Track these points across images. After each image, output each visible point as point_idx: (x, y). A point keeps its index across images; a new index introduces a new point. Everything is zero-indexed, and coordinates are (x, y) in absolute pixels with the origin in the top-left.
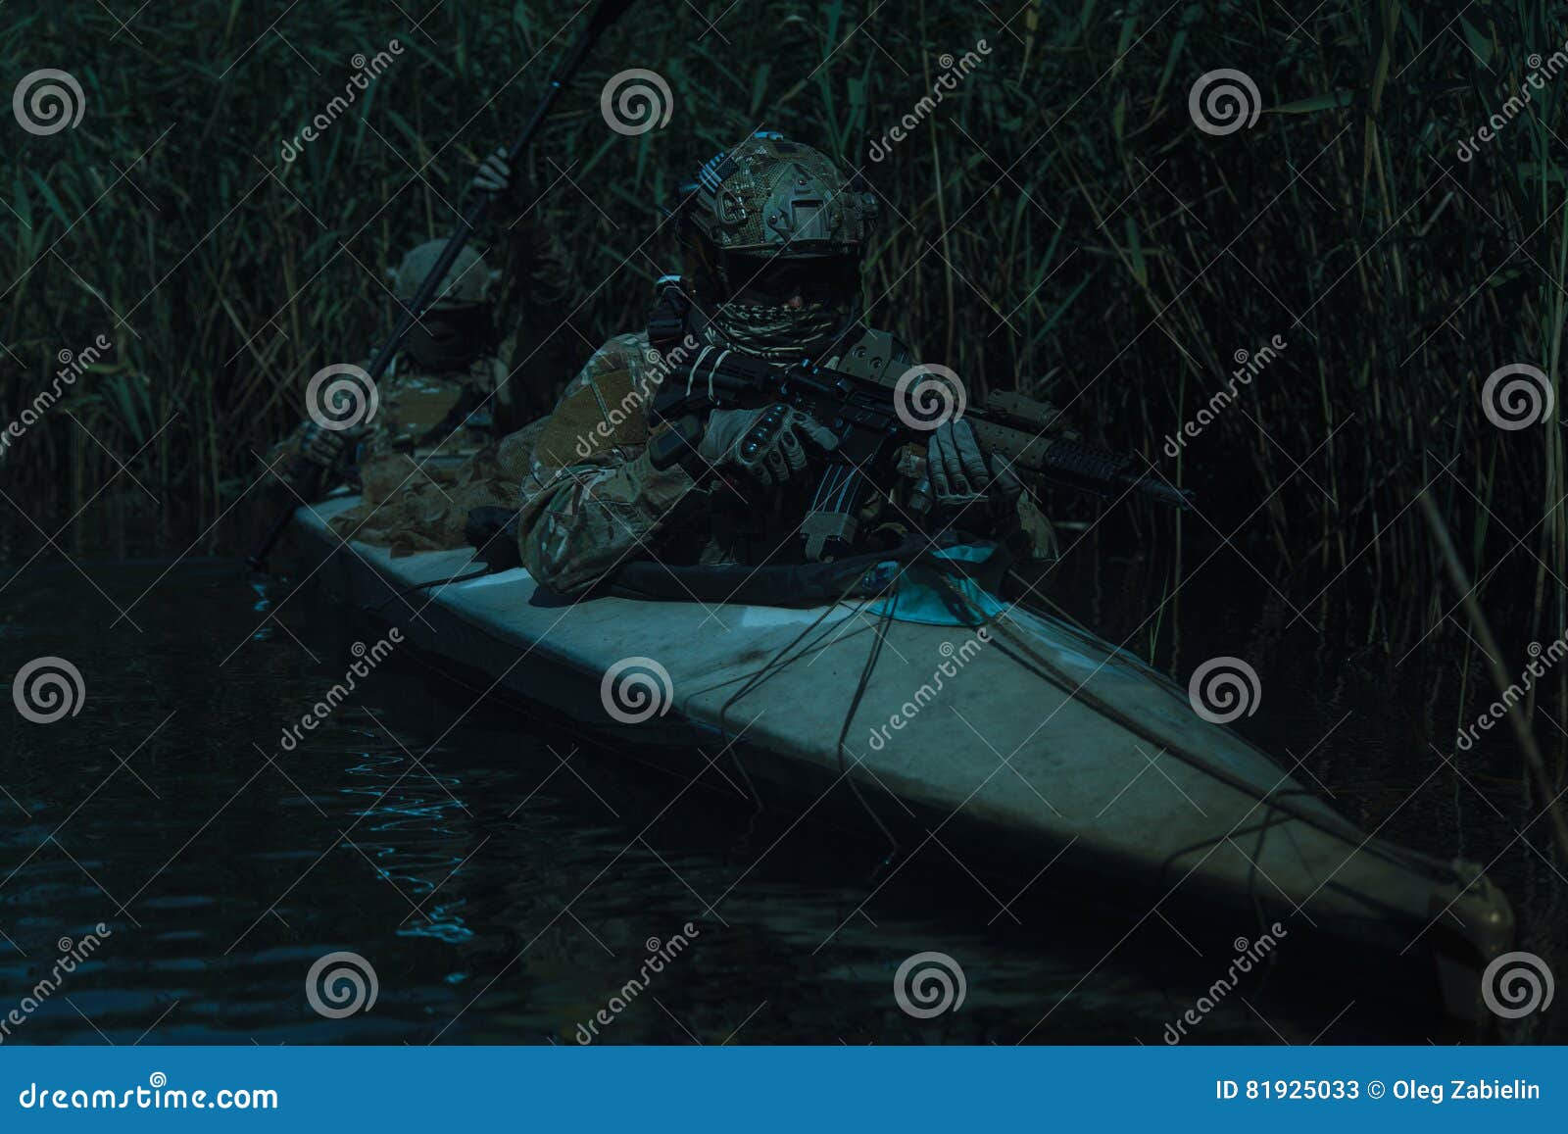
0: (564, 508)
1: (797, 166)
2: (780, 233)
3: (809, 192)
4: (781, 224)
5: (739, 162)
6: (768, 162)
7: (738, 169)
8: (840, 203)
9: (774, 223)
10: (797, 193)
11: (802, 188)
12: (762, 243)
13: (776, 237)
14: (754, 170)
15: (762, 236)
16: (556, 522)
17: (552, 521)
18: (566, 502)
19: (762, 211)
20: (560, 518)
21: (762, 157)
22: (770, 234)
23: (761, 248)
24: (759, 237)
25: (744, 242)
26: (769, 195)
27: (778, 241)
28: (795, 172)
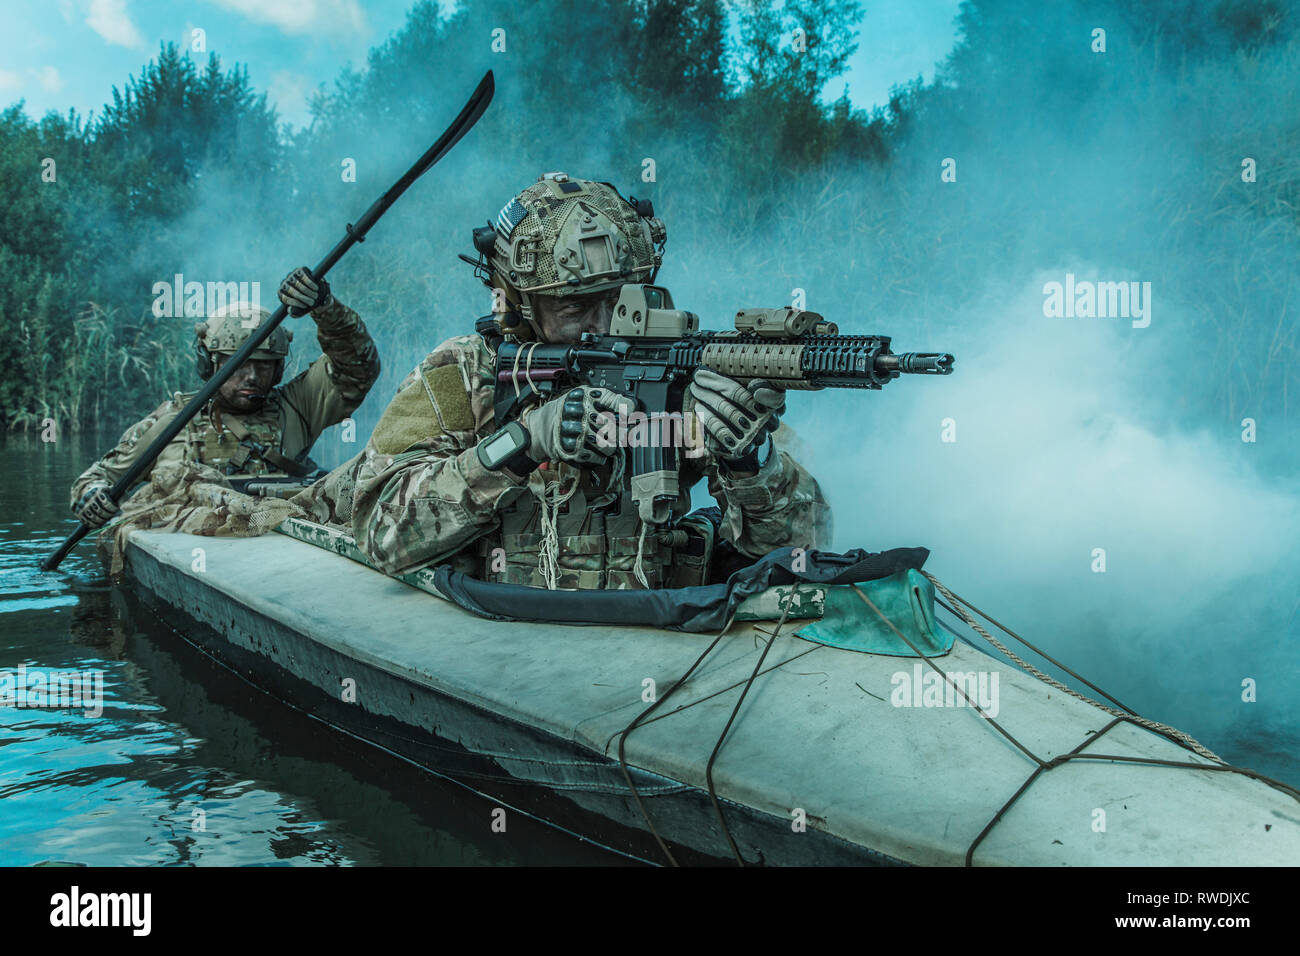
0: (390, 499)
1: (582, 205)
2: (572, 271)
3: (594, 228)
4: (573, 264)
5: (529, 206)
6: (556, 204)
7: (527, 214)
8: (627, 234)
9: (565, 263)
10: (584, 230)
11: (589, 226)
12: (556, 283)
13: (568, 276)
14: (542, 213)
15: (556, 276)
16: (384, 512)
17: (380, 511)
18: (394, 494)
19: (552, 252)
20: (387, 508)
21: (548, 200)
22: (563, 274)
23: (555, 287)
24: (553, 277)
25: (539, 282)
26: (558, 236)
27: (570, 279)
28: (582, 211)
